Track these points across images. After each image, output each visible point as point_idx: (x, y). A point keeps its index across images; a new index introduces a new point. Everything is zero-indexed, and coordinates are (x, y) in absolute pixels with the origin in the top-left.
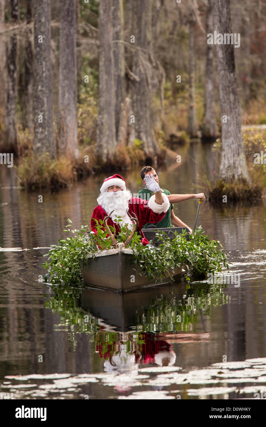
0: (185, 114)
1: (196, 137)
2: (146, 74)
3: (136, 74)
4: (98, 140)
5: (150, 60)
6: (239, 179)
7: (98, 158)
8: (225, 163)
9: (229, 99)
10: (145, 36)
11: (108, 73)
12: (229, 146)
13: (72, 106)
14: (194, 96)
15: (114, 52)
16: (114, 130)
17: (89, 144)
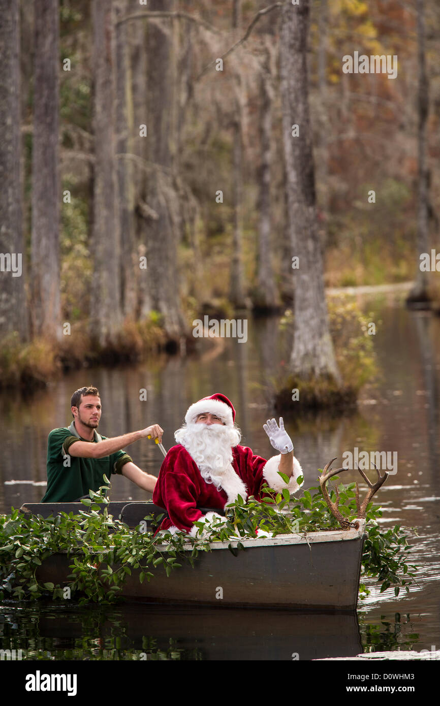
0: (226, 272)
1: (243, 307)
2: (168, 208)
3: (151, 207)
4: (92, 313)
5: (175, 186)
6: (322, 375)
7: (94, 341)
8: (300, 348)
9: (305, 248)
10: (167, 148)
11: (109, 206)
12: (306, 323)
13: (52, 259)
14: (241, 242)
15: (119, 173)
16: (117, 295)
17: (79, 318)
